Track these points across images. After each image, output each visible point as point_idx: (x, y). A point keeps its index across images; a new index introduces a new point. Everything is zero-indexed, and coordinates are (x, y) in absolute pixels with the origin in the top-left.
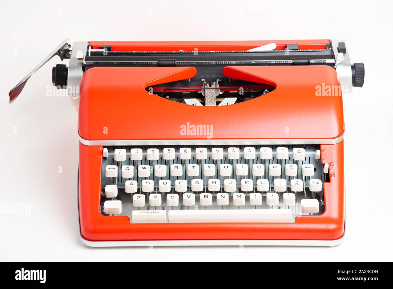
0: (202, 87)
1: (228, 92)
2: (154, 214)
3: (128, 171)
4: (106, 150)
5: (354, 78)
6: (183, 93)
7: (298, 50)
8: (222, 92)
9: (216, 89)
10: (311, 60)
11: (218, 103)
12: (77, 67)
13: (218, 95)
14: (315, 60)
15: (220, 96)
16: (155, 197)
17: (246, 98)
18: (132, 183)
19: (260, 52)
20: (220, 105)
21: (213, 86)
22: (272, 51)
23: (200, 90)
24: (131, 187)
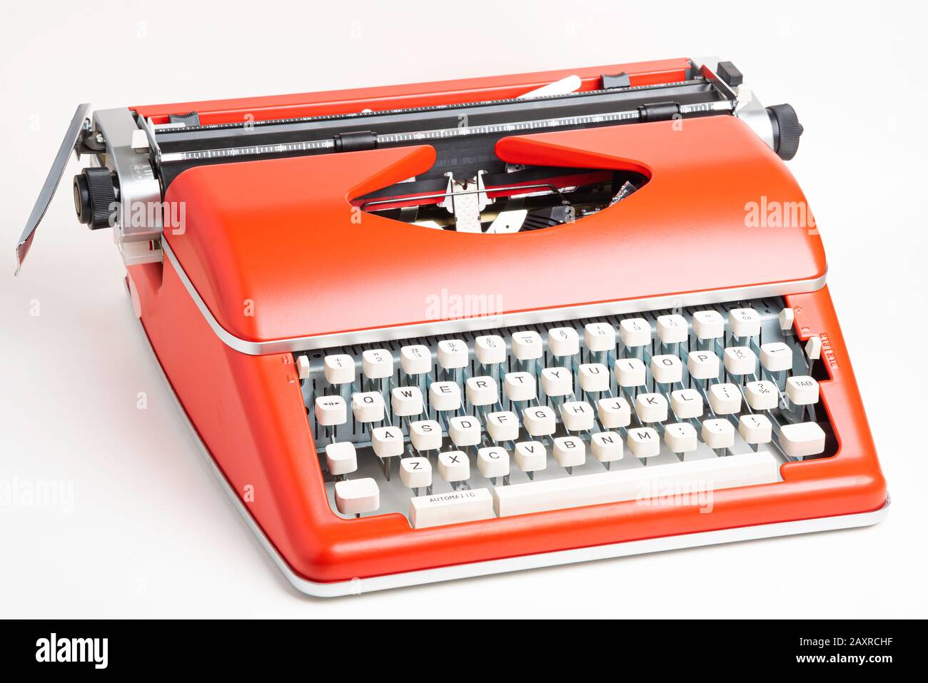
0: (445, 193)
1: (506, 198)
2: (466, 500)
3: (371, 407)
4: (304, 360)
5: (777, 140)
6: (402, 208)
7: (629, 86)
8: (492, 200)
9: (478, 193)
10: (682, 106)
11: (485, 226)
12: (140, 170)
13: (483, 208)
14: (689, 105)
15: (489, 210)
16: (454, 460)
17: (554, 208)
18: (387, 433)
19: (550, 99)
20: (490, 231)
21: (471, 187)
22: (577, 94)
23: (442, 199)
24: (388, 443)
